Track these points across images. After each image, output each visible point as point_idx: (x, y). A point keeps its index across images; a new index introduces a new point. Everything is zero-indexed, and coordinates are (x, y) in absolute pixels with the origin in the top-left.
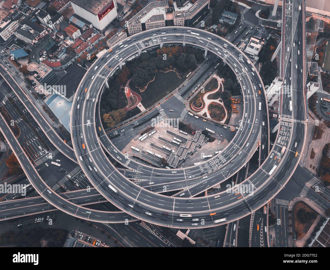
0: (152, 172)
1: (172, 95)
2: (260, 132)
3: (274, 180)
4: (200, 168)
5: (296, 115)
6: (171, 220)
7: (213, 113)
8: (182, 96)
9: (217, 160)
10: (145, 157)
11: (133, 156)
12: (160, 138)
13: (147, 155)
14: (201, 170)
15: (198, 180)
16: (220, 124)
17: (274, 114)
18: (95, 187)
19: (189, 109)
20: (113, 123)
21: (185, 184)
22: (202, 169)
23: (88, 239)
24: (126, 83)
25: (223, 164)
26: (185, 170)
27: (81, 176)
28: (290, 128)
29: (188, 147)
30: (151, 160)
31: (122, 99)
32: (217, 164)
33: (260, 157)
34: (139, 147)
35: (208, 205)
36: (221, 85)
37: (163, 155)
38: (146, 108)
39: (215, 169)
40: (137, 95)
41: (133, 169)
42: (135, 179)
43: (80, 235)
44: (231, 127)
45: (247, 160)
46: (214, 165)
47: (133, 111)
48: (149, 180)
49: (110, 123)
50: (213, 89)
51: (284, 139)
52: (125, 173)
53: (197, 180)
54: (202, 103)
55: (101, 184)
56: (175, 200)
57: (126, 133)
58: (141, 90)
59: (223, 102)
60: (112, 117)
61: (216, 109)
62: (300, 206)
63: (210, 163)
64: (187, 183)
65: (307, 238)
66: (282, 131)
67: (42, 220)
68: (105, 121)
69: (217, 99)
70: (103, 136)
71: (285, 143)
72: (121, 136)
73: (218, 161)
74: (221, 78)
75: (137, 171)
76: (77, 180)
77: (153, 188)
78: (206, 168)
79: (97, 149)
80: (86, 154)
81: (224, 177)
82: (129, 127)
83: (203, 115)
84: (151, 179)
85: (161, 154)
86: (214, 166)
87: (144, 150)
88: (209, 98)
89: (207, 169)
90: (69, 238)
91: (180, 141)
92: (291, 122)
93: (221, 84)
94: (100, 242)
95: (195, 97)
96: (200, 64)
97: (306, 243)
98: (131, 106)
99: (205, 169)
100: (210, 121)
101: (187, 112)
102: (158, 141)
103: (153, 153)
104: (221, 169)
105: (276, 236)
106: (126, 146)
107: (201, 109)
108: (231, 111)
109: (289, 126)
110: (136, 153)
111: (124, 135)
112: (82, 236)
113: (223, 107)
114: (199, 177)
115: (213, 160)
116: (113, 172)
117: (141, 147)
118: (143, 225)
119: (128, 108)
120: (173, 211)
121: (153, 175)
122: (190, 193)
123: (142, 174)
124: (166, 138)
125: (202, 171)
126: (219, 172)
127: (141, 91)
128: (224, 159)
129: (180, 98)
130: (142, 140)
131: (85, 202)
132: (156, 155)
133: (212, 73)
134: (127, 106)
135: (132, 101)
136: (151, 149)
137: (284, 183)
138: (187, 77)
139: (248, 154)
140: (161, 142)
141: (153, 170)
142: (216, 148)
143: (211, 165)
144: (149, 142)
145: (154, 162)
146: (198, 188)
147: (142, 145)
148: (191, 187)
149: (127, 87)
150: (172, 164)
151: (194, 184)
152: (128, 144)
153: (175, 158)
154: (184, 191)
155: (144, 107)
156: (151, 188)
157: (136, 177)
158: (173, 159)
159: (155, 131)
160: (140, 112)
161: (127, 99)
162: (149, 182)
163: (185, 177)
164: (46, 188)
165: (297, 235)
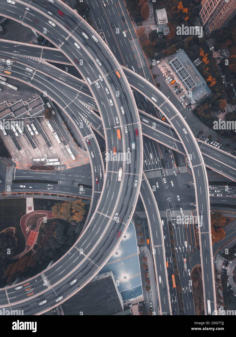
0: (67, 106)
6: (79, 29)
10: (67, 136)
11: (80, 148)
12: (34, 147)
13: (63, 137)
14: (11, 69)
15: (22, 60)
21: (41, 66)
23: (177, 90)
27: (150, 163)
29: (9, 111)
30: (62, 129)
31: (45, 234)
34: (66, 154)
38: (25, 199)
40: (24, 226)
41: (87, 124)
42: (92, 111)
43: (183, 100)
47: (42, 207)
48: (78, 99)
52: (99, 127)
53: (24, 61)
55: (132, 123)
57: (71, 182)
58: (14, 231)
60: (71, 209)
64: (37, 65)
67: (213, 142)
68: (82, 212)
70: (98, 192)
75: (84, 119)
76: (156, 162)
79: (112, 172)
82: (62, 188)
85: (47, 128)
87: (62, 146)
90: (196, 101)
98: (41, 216)
102: (39, 146)
103: (54, 134)
106: (80, 165)
110: (74, 149)
111: (74, 181)
112: (181, 98)
114: (20, 63)
116: (109, 129)
117: (64, 152)
119: (48, 215)
120: (70, 34)
121: (69, 102)
122: (42, 53)
123: (81, 112)
124: (28, 143)
125: (10, 67)
130: (57, 160)
132: (52, 130)
135: (36, 222)
136: (54, 142)
140: (37, 142)
141: (65, 108)
144: (50, 151)
145: (60, 124)
146: (29, 52)
147: (61, 154)
148: (36, 59)
149: (29, 247)
150: (41, 104)
151: (29, 59)
152: (76, 166)
153: (33, 108)
154: (46, 60)
155: (27, 203)
156: (80, 90)
157: (89, 113)
158: (36, 108)
159: (34, 160)
160: (35, 200)
161: (40, 229)
162: (78, 97)
163: (34, 74)
164: (194, 166)
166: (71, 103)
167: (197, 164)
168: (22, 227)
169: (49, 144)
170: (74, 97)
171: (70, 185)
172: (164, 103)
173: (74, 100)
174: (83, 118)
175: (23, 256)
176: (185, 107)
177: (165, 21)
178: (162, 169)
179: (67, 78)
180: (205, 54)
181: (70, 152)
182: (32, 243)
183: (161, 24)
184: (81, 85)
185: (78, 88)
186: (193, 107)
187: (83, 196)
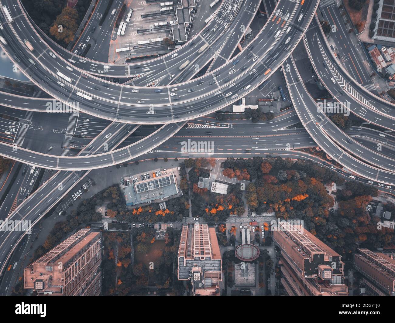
0: (165, 62)
4: (217, 21)
6: (222, 98)
10: (143, 52)
11: (126, 60)
12: (143, 16)
13: (142, 48)
15: (224, 36)
18: (114, 121)
20: (71, 33)
21: (211, 52)
26: (202, 35)
27: (84, 123)
29: (186, 5)
34: (126, 45)
37: (162, 35)
39: (235, 10)
41: (140, 74)
42: (151, 84)
43: (134, 179)
48: (167, 75)
49: (67, 37)
52: (134, 85)
53: (222, 38)
55: (118, 114)
56: (213, 74)
57: (96, 38)
64: (214, 49)
65: (369, 25)
67: (81, 193)
70: (71, 59)
72: (92, 46)
75: (146, 73)
76: (83, 130)
77: (178, 80)
78: (224, 16)
79: (80, 77)
80: (72, 91)
81: (251, 12)
84: (170, 72)
87: (134, 44)
89: (226, 17)
91: (171, 3)
94: (160, 171)
97: (370, 31)
99: (224, 19)
102: (144, 22)
103: (149, 41)
104: (242, 6)
106: (109, 54)
110: (127, 54)
111: (96, 42)
112: (136, 178)
114: (222, 33)
115: (227, 1)
116: (121, 90)
118: (193, 127)
119: (72, 2)
120: (220, 88)
121: (167, 65)
122: (223, 58)
123: (154, 73)
124: (150, 12)
125: (221, 23)
126: (242, 12)
130: (122, 34)
131: (112, 145)
132: (153, 40)
136: (142, 38)
140: (148, 21)
141: (164, 59)
143: (228, 9)
144: (134, 30)
145: (157, 50)
146: (228, 47)
147: (127, 40)
148: (220, 50)
150: (180, 39)
151: (222, 44)
152: (110, 50)
153: (179, 29)
154: (215, 59)
157: (151, 80)
158: (178, 32)
159: (131, 11)
164: (58, 160)
165: (358, 27)
167: (59, 163)
169: (141, 32)
171: (93, 37)
172: (130, 154)
173: (168, 71)
174: (148, 73)
176: (125, 179)
177: (213, 189)
178: (74, 133)
179: (191, 73)
180: (166, 214)
181: (125, 49)
183: (213, 184)
186: (122, 186)
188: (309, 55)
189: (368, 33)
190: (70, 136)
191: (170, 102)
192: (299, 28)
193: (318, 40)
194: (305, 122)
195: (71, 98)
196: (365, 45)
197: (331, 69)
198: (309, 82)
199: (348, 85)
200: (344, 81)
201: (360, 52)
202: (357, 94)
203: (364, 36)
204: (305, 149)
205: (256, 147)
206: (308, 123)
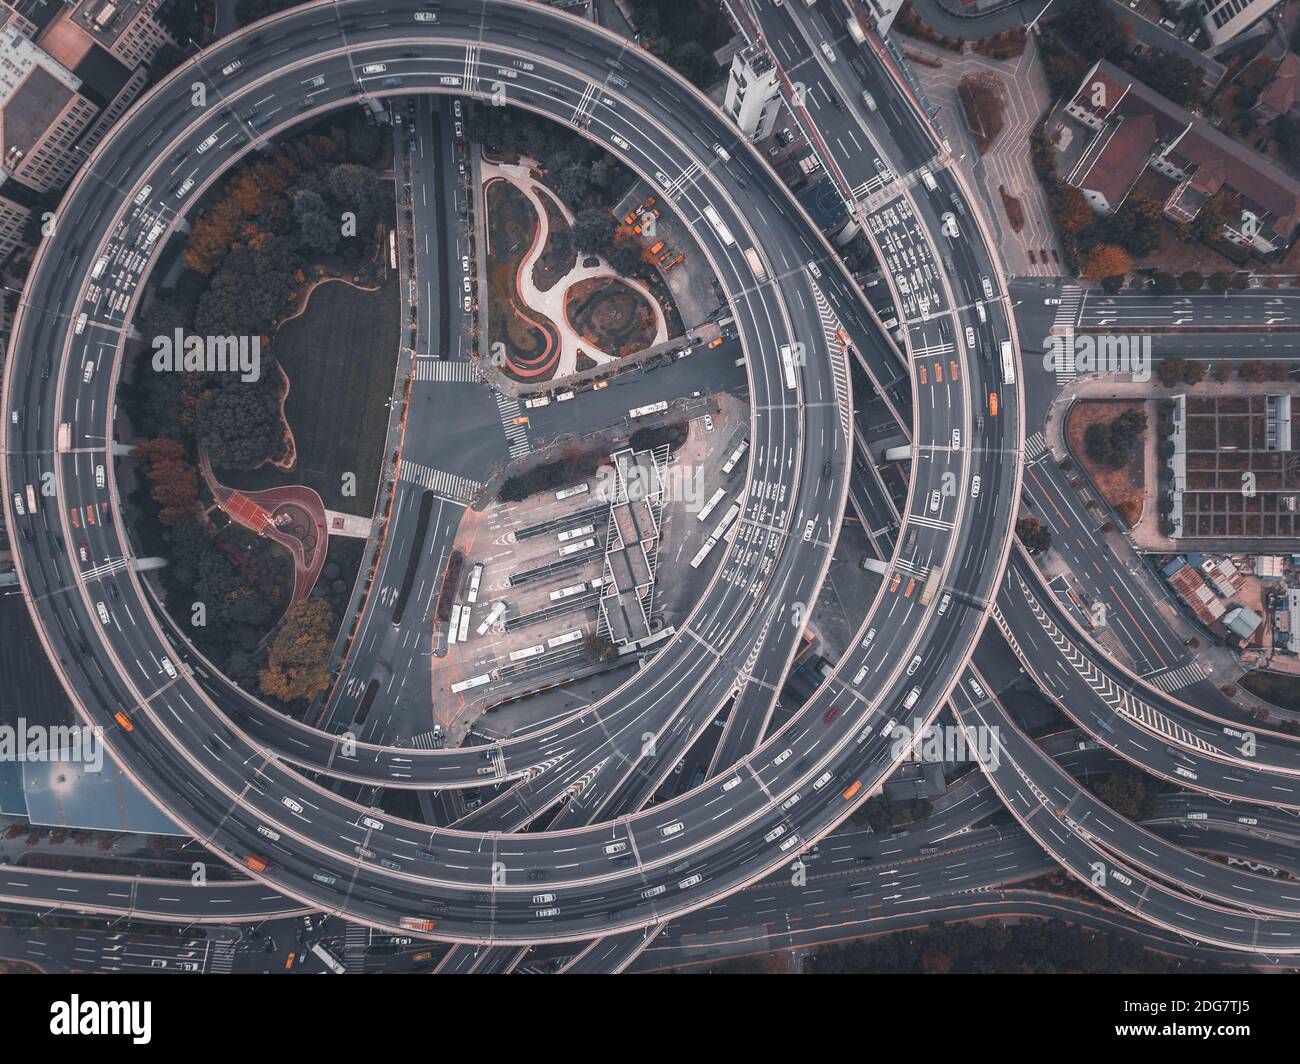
0: (601, 722)
1: (407, 382)
2: (817, 291)
3: (983, 454)
4: (729, 580)
5: (900, 156)
7: (604, 333)
8: (444, 358)
9: (755, 509)
10: (528, 678)
11: (483, 711)
12: (514, 580)
13: (526, 671)
14: (737, 583)
15: (755, 622)
16: (659, 356)
17: (802, 163)
18: (488, 943)
19: (512, 387)
21: (726, 672)
22: (739, 579)
24: (201, 484)
25: (784, 506)
26: (692, 626)
28: (911, 221)
29: (632, 537)
31: (253, 552)
32: (767, 521)
33: (875, 381)
35: (854, 697)
36: (541, 194)
37: (576, 620)
38: (368, 515)
39: (774, 544)
40: (291, 494)
41: (536, 766)
42: (571, 789)
44: (699, 334)
45: (848, 429)
46: (760, 535)
47: (334, 561)
48: (613, 755)
50: (527, 238)
51: (921, 281)
52: (522, 800)
53: (751, 628)
54: (536, 328)
55: (496, 919)
56: (749, 766)
57: (389, 660)
58: (281, 464)
59: (603, 263)
61: (603, 306)
62: (1081, 422)
63: (744, 536)
64: (732, 661)
65: (1155, 499)
66: (895, 257)
68: (284, 692)
69: (573, 265)
70: (333, 753)
71: (932, 293)
72: (381, 681)
73: (764, 511)
74: (518, 164)
75: (552, 760)
78: (746, 564)
81: (820, 543)
82: (379, 631)
83: (578, 369)
84: (618, 747)
85: (565, 626)
86: (765, 537)
87: (501, 660)
88: (543, 282)
89: (754, 566)
91: (588, 529)
92: (901, 198)
93: (534, 188)
95: (492, 324)
96: (391, 166)
97: (1160, 517)
98: (309, 551)
99: (748, 571)
100: (621, 370)
101: (515, 405)
102: (519, 591)
103: (541, 646)
104: (790, 529)
105: (1071, 565)
106: (434, 699)
107: (552, 353)
108: (658, 275)
109: (904, 217)
111: (390, 671)
113: (616, 281)
114: (749, 613)
115: (746, 520)
117: (484, 659)
119: (308, 570)
120: (774, 800)
121: (609, 729)
122: (763, 683)
123: (574, 758)
124: (531, 564)
125: (742, 586)
126: (795, 543)
127: (286, 463)
128: (776, 486)
129: (444, 372)
132: (553, 642)
133: (468, 169)
134: (299, 564)
135: (295, 533)
136: (522, 639)
137: (1017, 439)
138: (394, 266)
139: (835, 404)
141: (596, 713)
142: (712, 450)
143: (754, 542)
145: (566, 669)
146: (773, 649)
147: (479, 650)
148: (751, 662)
149: (224, 497)
150: (630, 637)
151: (753, 644)
152: (433, 687)
153: (622, 606)
154: (741, 692)
155: (357, 517)
156: (639, 770)
157: (567, 779)
158: (621, 617)
159: (477, 571)
160: (360, 543)
161: (269, 539)
162: (617, 759)
163: (710, 648)
165: (1125, 513)
166: (606, 733)
168: (290, 490)
169: (514, 624)
170: (622, 748)
171: (381, 658)
173: (613, 745)
174: (558, 760)
175: (202, 474)
179: (680, 740)
181: (476, 681)
182: (234, 508)
184: (650, 774)
185: (643, 765)
187: (339, 690)
188: (1004, 631)
189: (1156, 524)
190: (358, 953)
191: (640, 863)
192: (971, 600)
193: (1023, 585)
194: (1024, 812)
195: (354, 896)
196: (1155, 563)
197: (1074, 662)
198: (1013, 686)
199: (1129, 698)
200: (1114, 689)
201: (1142, 581)
202: (1158, 720)
203: (1145, 533)
204: (1034, 880)
205: (896, 896)
206: (1032, 814)
